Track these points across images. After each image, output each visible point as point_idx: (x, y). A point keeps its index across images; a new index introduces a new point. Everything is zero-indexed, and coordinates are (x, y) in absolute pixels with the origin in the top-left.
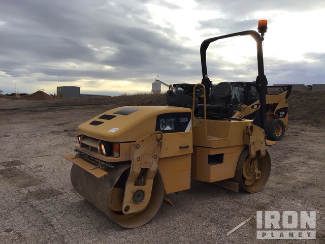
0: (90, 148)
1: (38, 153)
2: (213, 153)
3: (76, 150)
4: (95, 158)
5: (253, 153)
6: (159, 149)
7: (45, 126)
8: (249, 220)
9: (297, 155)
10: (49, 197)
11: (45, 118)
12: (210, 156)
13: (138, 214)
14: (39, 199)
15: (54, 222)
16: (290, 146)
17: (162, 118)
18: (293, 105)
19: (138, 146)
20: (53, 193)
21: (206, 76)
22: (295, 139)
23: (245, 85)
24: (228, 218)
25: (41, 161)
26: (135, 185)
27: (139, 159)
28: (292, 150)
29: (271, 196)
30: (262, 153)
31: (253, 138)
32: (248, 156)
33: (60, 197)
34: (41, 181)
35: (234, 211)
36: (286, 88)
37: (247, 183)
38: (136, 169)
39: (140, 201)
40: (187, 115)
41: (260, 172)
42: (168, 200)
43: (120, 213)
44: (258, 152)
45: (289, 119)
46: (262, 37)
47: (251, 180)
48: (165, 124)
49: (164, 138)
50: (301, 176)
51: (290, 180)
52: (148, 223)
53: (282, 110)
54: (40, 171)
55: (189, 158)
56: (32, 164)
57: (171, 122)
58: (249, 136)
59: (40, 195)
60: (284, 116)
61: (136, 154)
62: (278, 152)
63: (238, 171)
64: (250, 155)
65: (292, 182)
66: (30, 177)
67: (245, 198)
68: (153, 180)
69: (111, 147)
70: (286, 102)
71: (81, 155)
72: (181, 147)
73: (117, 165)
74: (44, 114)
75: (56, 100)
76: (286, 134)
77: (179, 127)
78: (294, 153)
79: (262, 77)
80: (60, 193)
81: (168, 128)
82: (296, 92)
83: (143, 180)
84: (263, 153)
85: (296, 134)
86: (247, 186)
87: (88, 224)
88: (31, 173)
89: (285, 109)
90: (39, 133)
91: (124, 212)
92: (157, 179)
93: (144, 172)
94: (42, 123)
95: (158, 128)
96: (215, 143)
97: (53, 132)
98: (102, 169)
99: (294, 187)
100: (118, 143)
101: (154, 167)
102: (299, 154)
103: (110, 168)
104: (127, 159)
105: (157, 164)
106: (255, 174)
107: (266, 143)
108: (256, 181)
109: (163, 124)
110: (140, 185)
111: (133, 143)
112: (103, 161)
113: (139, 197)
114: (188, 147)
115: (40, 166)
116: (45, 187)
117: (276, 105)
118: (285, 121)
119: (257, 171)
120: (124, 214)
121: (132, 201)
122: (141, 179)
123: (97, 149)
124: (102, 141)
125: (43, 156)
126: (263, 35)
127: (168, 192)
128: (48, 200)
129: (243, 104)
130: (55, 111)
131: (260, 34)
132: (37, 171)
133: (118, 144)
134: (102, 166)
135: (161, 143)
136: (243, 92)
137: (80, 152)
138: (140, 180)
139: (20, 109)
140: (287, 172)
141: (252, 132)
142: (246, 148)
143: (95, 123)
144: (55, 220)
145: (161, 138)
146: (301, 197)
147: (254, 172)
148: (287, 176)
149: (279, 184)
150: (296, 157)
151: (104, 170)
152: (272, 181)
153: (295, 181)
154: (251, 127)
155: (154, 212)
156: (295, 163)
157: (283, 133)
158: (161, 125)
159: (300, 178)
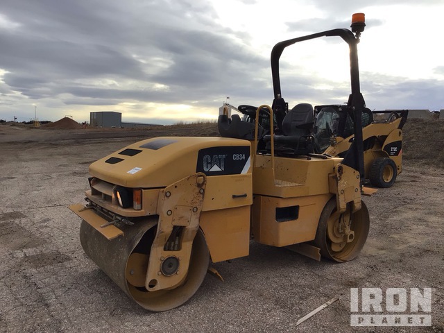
0: (103, 196)
1: (49, 202)
2: (283, 204)
3: (86, 199)
4: (109, 211)
5: (343, 205)
6: (201, 199)
7: (65, 166)
8: (332, 302)
9: (411, 209)
10: (51, 264)
11: (68, 154)
12: (278, 209)
13: (171, 291)
14: (36, 267)
15: (52, 300)
16: (404, 195)
17: (206, 154)
18: (412, 138)
19: (168, 194)
20: (59, 258)
21: (279, 95)
22: (412, 185)
23: (340, 109)
24: (301, 298)
25: (51, 213)
26: (165, 250)
27: (170, 213)
28: (405, 202)
29: (368, 267)
30: (356, 205)
31: (342, 184)
32: (335, 209)
33: (67, 264)
34: (45, 241)
35: (311, 288)
36: (399, 114)
37: (335, 248)
38: (165, 227)
39: (172, 273)
40: (245, 150)
41: (353, 233)
42: (215, 272)
43: (144, 289)
44: (350, 205)
45: (404, 158)
46: (358, 38)
47: (340, 244)
48: (210, 163)
49: (208, 183)
50: (414, 238)
51: (398, 244)
52: (185, 304)
53: (393, 144)
54: (46, 227)
55: (248, 213)
56: (37, 218)
57: (220, 160)
58: (337, 181)
59: (39, 261)
60: (396, 154)
61: (166, 206)
62: (386, 204)
63: (321, 231)
64: (338, 209)
65: (401, 247)
66: (30, 235)
67: (330, 270)
68: (192, 243)
69: (129, 194)
70: (400, 133)
71: (92, 207)
72: (234, 197)
73: (139, 221)
74: (67, 149)
75: (87, 130)
76: (398, 178)
77: (233, 167)
78: (408, 206)
79: (356, 96)
80: (68, 259)
81: (216, 168)
82: (415, 121)
83: (177, 242)
84: (358, 206)
85: (414, 179)
86: (334, 252)
87: (99, 304)
88: (33, 230)
89: (398, 144)
90: (55, 174)
91: (147, 288)
92: (199, 241)
93: (178, 232)
94: (63, 160)
95: (200, 168)
96: (286, 191)
97: (75, 174)
98: (116, 226)
99: (403, 255)
100: (140, 189)
101: (192, 224)
102: (414, 206)
103: (129, 225)
104: (153, 213)
105: (198, 220)
106: (346, 236)
107: (362, 191)
108: (348, 246)
109: (208, 163)
110: (174, 250)
111: (162, 190)
112: (119, 216)
113: (170, 266)
114: (245, 196)
115: (48, 220)
116: (48, 249)
117: (385, 137)
118: (397, 160)
119: (349, 232)
120: (147, 291)
121: (160, 273)
122: (174, 241)
123: (111, 197)
124: (118, 186)
125: (55, 205)
126: (358, 34)
127: (215, 260)
128: (48, 268)
129: (338, 136)
130: (83, 144)
131: (355, 34)
132: (42, 227)
133: (140, 191)
134: (117, 222)
135: (204, 190)
136: (337, 119)
137: (91, 202)
138: (173, 243)
139: (37, 141)
140: (395, 233)
141: (341, 175)
142: (333, 198)
143: (113, 161)
144: (54, 297)
145: (203, 183)
146: (412, 270)
147: (344, 232)
148: (394, 238)
149: (382, 249)
150: (411, 212)
151: (120, 228)
152: (372, 245)
153: (405, 246)
154: (340, 169)
155: (194, 289)
156: (408, 219)
157: (394, 177)
158: (205, 164)
159: (413, 242)
